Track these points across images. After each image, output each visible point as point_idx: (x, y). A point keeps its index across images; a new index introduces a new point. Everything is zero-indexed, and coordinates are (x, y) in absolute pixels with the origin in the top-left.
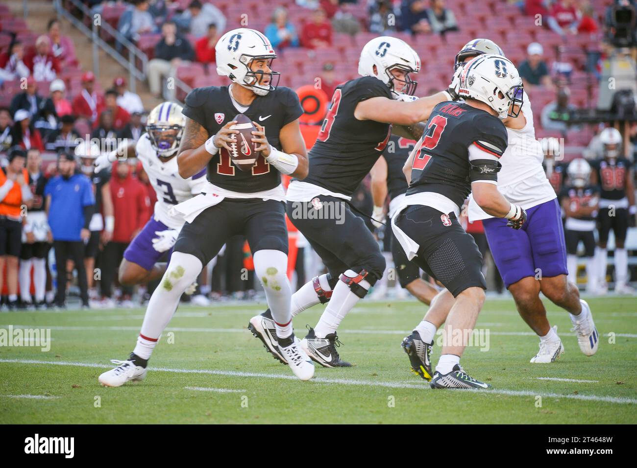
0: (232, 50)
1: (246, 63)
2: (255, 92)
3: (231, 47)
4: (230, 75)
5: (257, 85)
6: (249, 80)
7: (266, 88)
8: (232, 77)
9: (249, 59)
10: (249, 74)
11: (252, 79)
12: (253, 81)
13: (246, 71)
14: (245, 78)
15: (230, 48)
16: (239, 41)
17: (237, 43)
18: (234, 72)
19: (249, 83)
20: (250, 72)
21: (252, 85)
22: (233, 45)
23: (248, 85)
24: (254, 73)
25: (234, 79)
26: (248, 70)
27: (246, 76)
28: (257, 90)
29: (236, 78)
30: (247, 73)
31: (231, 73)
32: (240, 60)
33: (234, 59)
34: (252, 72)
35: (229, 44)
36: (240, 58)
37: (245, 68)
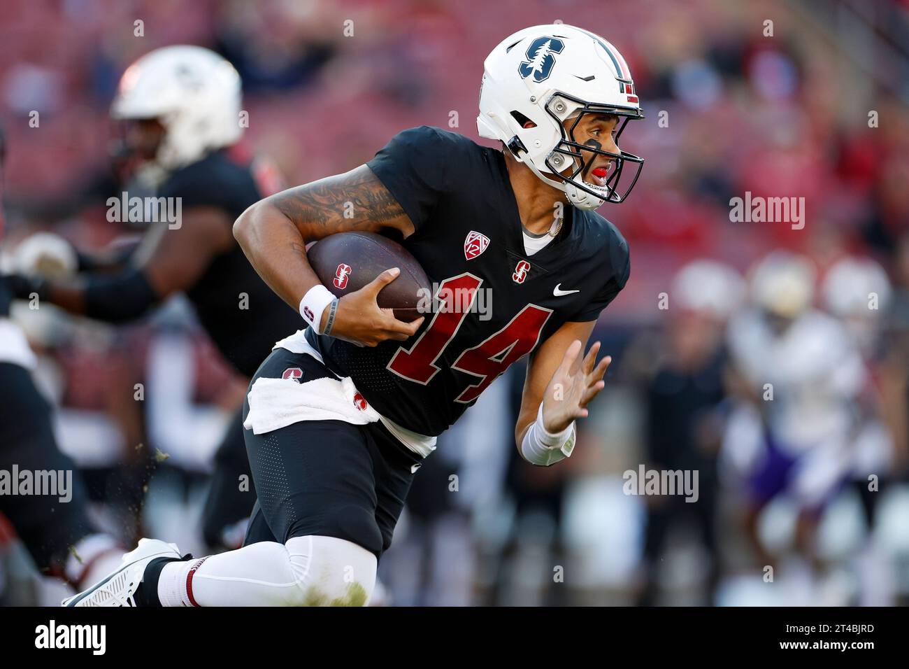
0: (531, 77)
1: (562, 118)
3: (530, 69)
4: (514, 143)
6: (561, 163)
7: (599, 193)
8: (517, 146)
10: (564, 148)
11: (569, 161)
12: (571, 167)
13: (559, 138)
14: (551, 155)
15: (525, 70)
16: (555, 56)
17: (549, 62)
18: (525, 134)
19: (559, 170)
20: (567, 144)
21: (566, 176)
22: (537, 64)
24: (578, 148)
25: (521, 153)
26: (564, 136)
27: (555, 150)
28: (575, 193)
29: (527, 152)
30: (560, 144)
31: (516, 137)
32: (546, 107)
33: (533, 100)
34: (572, 143)
35: (525, 60)
36: (550, 102)
37: (557, 130)
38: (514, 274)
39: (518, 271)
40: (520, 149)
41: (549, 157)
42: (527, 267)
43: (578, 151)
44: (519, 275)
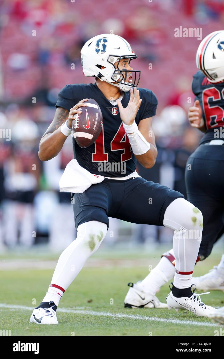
0: (100, 52)
1: (113, 63)
2: (121, 88)
3: (99, 50)
5: (123, 82)
6: (116, 77)
8: (100, 76)
9: (116, 59)
10: (116, 72)
11: (119, 77)
15: (97, 51)
16: (106, 44)
17: (104, 46)
18: (102, 71)
19: (116, 80)
21: (119, 82)
22: (101, 48)
23: (115, 82)
24: (121, 71)
25: (102, 78)
26: (115, 69)
27: (114, 74)
28: (123, 87)
29: (104, 77)
30: (115, 71)
31: (100, 73)
32: (108, 60)
33: (102, 60)
34: (119, 70)
35: (96, 47)
36: (108, 59)
37: (113, 67)
38: (113, 113)
39: (114, 111)
40: (101, 76)
41: (112, 76)
42: (116, 109)
43: (121, 72)
44: (115, 112)
